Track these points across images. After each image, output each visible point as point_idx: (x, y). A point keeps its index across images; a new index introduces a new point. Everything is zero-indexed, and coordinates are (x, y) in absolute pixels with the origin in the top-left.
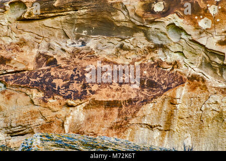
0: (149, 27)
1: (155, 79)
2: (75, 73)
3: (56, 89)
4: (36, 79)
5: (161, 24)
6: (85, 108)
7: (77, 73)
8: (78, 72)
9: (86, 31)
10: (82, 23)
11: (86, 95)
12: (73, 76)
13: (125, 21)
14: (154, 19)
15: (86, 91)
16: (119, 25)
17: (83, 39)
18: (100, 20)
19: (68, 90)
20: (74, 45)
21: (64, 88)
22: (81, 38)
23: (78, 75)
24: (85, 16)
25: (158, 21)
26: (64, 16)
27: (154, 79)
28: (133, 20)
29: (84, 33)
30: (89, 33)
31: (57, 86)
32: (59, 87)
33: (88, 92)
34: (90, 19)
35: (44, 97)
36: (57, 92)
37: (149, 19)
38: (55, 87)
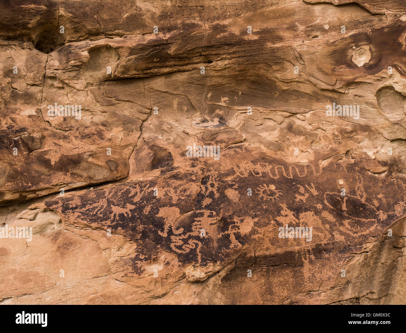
0: (344, 93)
1: (361, 197)
2: (206, 188)
3: (165, 235)
4: (124, 207)
5: (366, 86)
6: (225, 279)
7: (210, 189)
8: (212, 185)
9: (226, 99)
10: (221, 85)
11: (227, 247)
12: (200, 196)
13: (297, 82)
14: (355, 79)
15: (228, 235)
16: (285, 88)
17: (221, 113)
18: (252, 78)
19: (190, 237)
20: (205, 124)
21: (182, 230)
22: (218, 111)
23: (211, 195)
24: (226, 73)
25: (361, 82)
26: (189, 73)
27: (359, 198)
28: (312, 79)
29: (224, 101)
30: (232, 103)
31: (166, 227)
32: (170, 227)
33: (233, 238)
34: (235, 77)
35: (137, 258)
36: (166, 244)
37: (345, 78)
38: (162, 230)
